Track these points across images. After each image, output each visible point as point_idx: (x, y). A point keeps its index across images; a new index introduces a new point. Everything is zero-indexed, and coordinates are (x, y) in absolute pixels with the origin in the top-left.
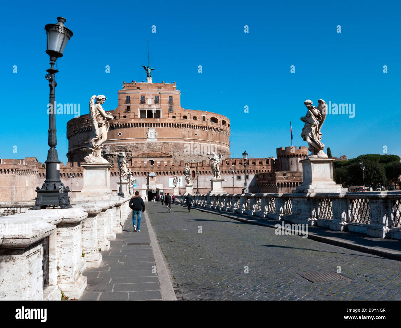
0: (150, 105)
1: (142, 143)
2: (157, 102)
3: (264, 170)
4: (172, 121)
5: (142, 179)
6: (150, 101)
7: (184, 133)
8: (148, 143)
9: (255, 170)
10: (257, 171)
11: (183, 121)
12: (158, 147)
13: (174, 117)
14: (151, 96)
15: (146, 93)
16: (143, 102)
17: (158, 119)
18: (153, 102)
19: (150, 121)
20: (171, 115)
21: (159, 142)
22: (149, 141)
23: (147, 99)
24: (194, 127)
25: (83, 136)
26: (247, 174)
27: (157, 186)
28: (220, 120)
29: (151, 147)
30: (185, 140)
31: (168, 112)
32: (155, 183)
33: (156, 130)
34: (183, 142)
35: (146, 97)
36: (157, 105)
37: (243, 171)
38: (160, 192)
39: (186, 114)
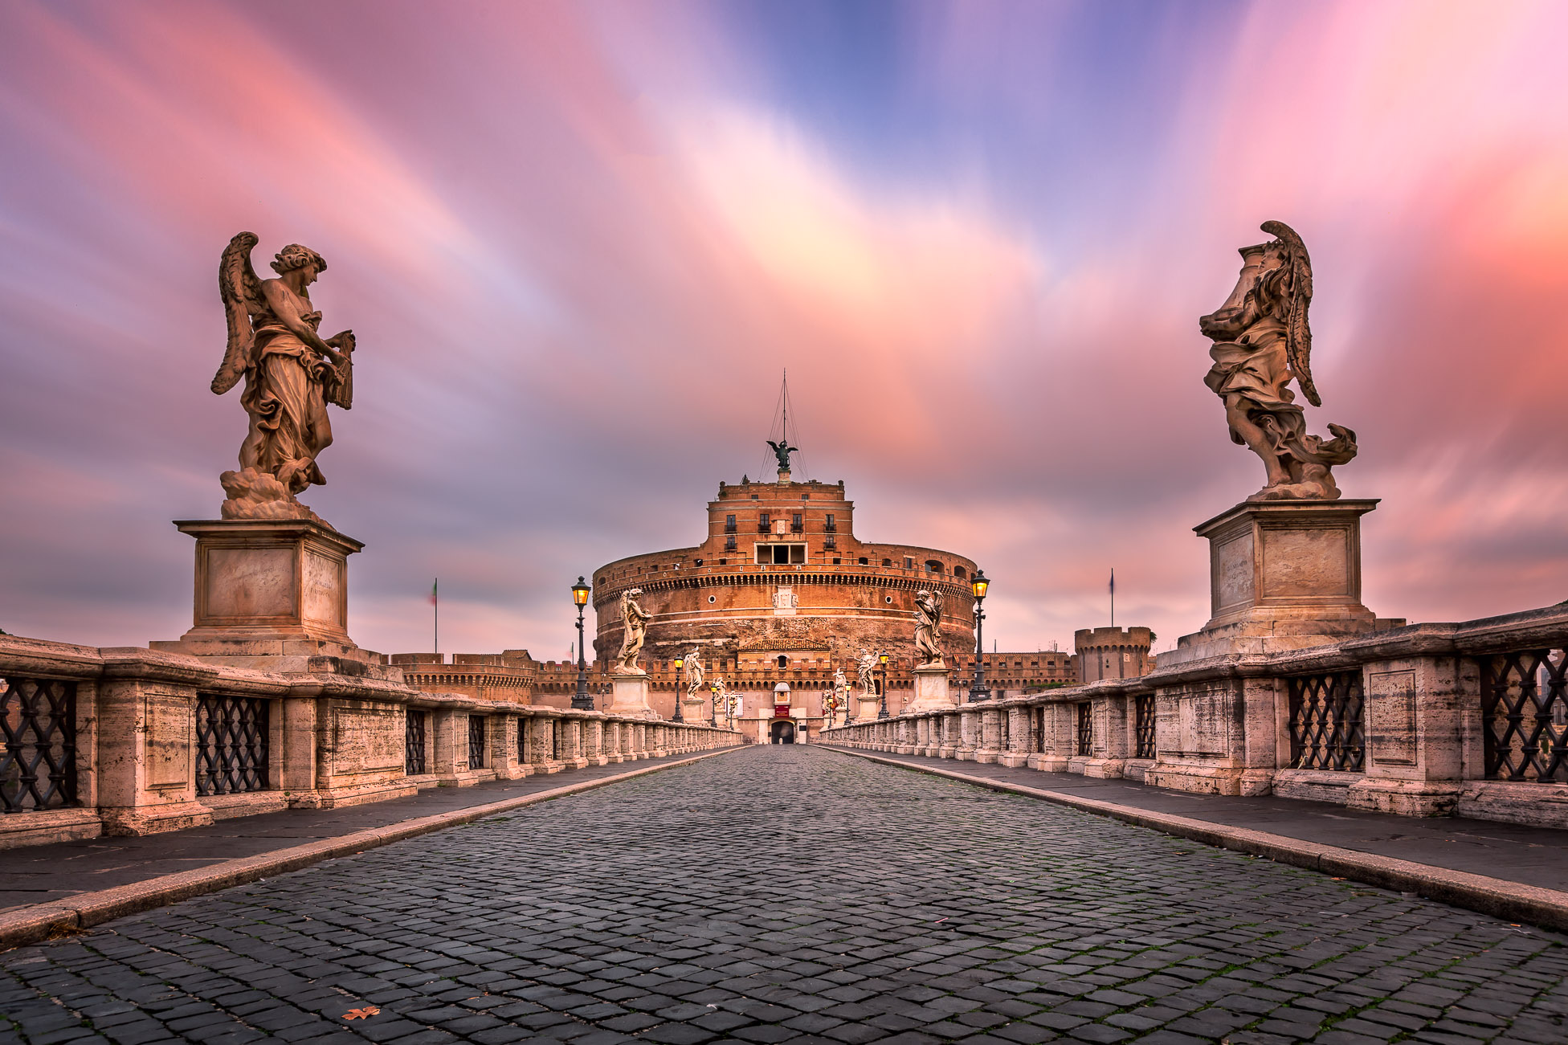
0: (781, 536)
1: (763, 620)
2: (797, 528)
3: (1042, 680)
4: (831, 570)
5: (758, 698)
6: (781, 527)
7: (859, 595)
8: (777, 620)
9: (1021, 680)
10: (1025, 681)
11: (857, 570)
12: (798, 626)
13: (837, 561)
14: (784, 515)
15: (773, 508)
16: (765, 529)
17: (798, 567)
18: (789, 527)
19: (780, 570)
20: (830, 556)
21: (801, 616)
22: (778, 614)
23: (774, 521)
24: (883, 582)
26: (1003, 688)
27: (793, 713)
28: (949, 566)
29: (783, 628)
30: (862, 612)
31: (822, 550)
32: (789, 706)
33: (795, 591)
34: (857, 617)
35: (772, 518)
36: (797, 535)
37: (992, 680)
38: (798, 725)
39: (866, 553)
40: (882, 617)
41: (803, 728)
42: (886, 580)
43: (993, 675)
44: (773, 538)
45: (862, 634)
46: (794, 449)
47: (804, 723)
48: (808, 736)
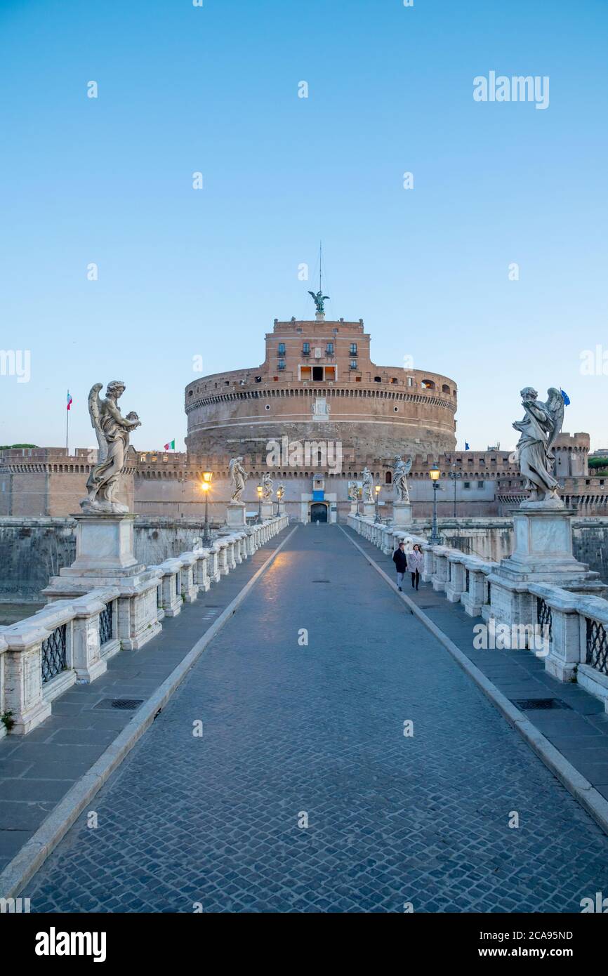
0: (318, 360)
1: (304, 424)
2: (329, 354)
3: (511, 473)
4: (355, 386)
5: (301, 485)
6: (318, 352)
7: (375, 405)
8: (314, 424)
9: (496, 473)
10: (498, 474)
11: (374, 386)
12: (330, 429)
13: (358, 379)
14: (320, 344)
15: (312, 338)
16: (306, 354)
17: (331, 383)
18: (324, 353)
19: (318, 385)
20: (354, 375)
21: (332, 421)
22: (316, 419)
23: (313, 348)
24: (392, 395)
25: (208, 411)
26: (482, 479)
27: (327, 497)
28: (439, 384)
29: (319, 430)
30: (377, 419)
31: (348, 371)
32: (324, 492)
33: (328, 402)
34: (373, 422)
35: (312, 346)
36: (329, 359)
37: (474, 473)
38: (331, 507)
39: (379, 374)
40: (391, 423)
41: (334, 509)
42: (394, 394)
43: (475, 469)
44: (312, 361)
45: (376, 435)
46: (327, 298)
47: (334, 505)
48: (338, 516)
